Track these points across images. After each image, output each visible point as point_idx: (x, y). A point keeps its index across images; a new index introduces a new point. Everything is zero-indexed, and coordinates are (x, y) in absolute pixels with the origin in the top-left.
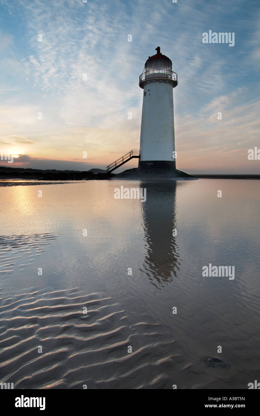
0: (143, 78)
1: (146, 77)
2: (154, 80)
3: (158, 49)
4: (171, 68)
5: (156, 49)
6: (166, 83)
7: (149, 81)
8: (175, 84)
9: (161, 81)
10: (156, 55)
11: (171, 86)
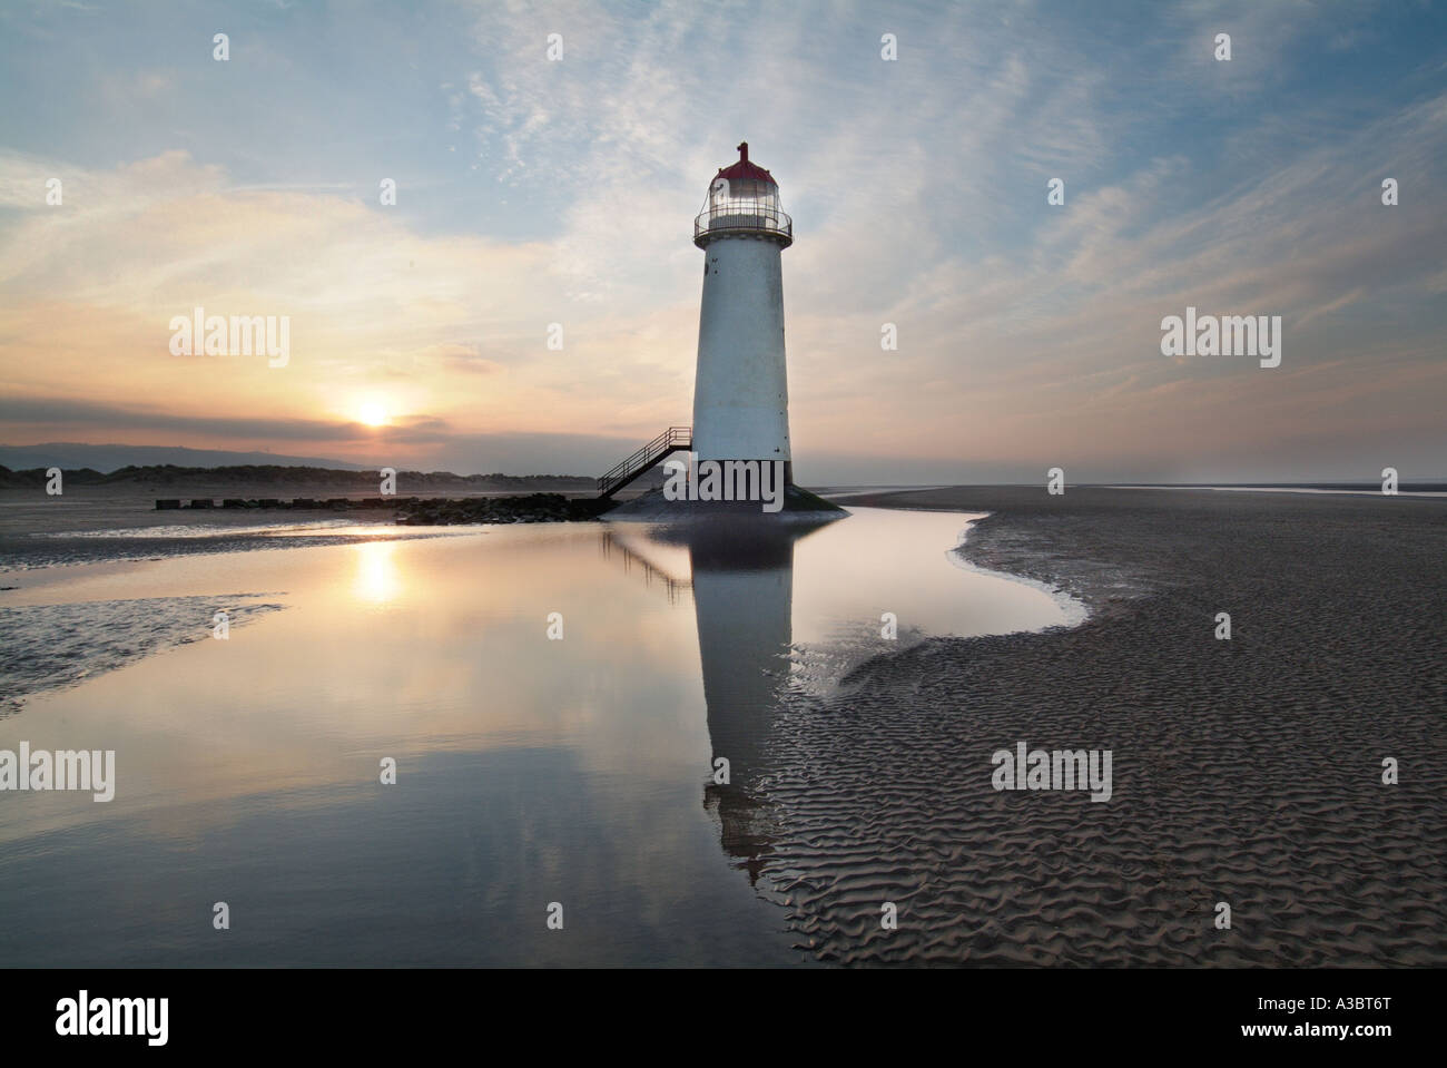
0: (705, 226)
1: (711, 222)
2: (726, 233)
3: (743, 149)
4: (777, 197)
5: (739, 149)
6: (759, 240)
7: (714, 235)
8: (784, 241)
9: (743, 236)
10: (737, 164)
11: (772, 248)
